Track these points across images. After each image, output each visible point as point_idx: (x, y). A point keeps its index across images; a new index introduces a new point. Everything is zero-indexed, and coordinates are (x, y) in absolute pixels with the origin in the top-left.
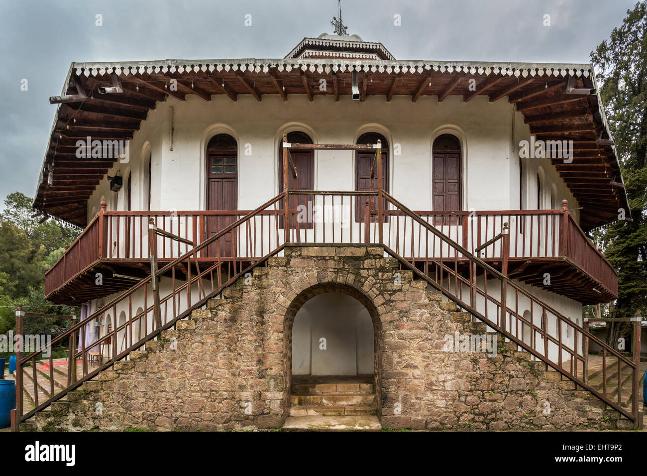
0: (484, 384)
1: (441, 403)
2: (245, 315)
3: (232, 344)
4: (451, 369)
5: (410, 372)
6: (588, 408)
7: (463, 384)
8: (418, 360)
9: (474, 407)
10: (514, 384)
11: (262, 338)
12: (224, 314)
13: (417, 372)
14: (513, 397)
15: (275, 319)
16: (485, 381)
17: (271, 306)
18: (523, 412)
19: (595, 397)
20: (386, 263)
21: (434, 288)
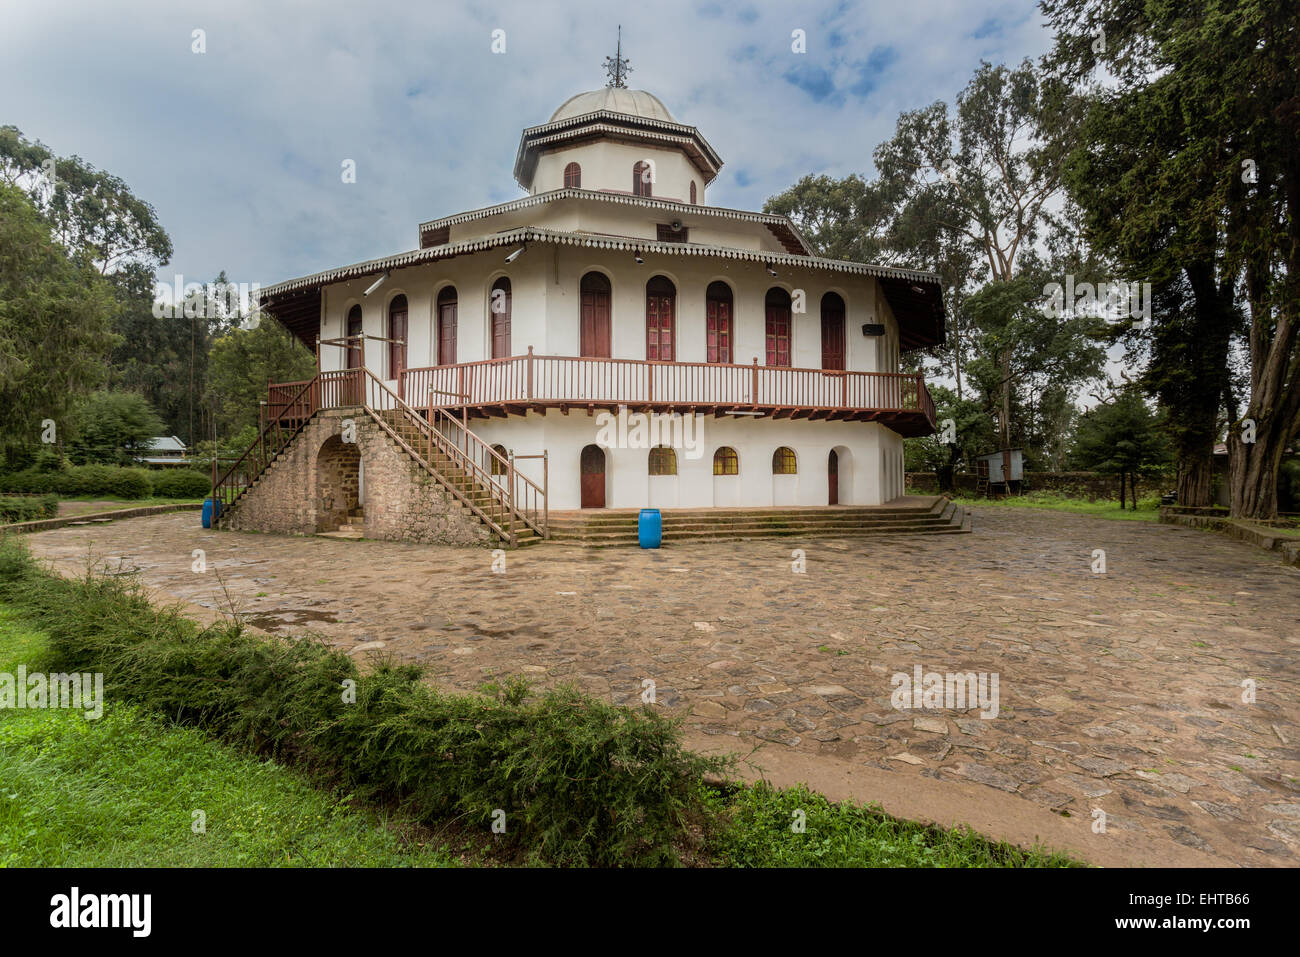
0: (417, 508)
1: (393, 522)
2: (300, 458)
3: (295, 476)
4: (399, 497)
5: (377, 497)
6: (480, 530)
7: (406, 508)
8: (381, 490)
9: (411, 526)
10: (434, 509)
11: (307, 470)
12: (291, 457)
13: (381, 498)
14: (433, 519)
15: (313, 460)
16: (417, 506)
17: (310, 452)
18: (439, 531)
19: (483, 522)
20: (365, 419)
21: (389, 436)
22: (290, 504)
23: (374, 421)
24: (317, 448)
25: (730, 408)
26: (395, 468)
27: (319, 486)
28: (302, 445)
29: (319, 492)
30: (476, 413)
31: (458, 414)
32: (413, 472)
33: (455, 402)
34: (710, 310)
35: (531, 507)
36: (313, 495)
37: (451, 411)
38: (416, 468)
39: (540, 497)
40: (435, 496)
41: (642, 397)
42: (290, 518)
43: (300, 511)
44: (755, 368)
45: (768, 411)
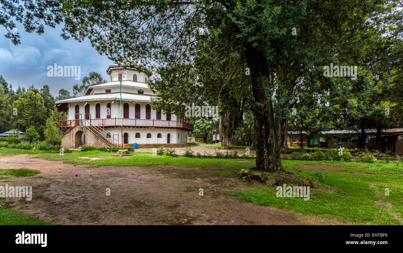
2: (71, 135)
4: (93, 141)
8: (89, 140)
10: (99, 143)
11: (73, 137)
12: (69, 134)
13: (89, 142)
16: (96, 143)
19: (108, 145)
20: (86, 128)
21: (90, 131)
22: (69, 143)
23: (87, 128)
24: (75, 133)
25: (149, 127)
26: (92, 136)
27: (76, 140)
28: (72, 132)
29: (75, 141)
30: (105, 127)
31: (102, 127)
32: (95, 137)
33: (101, 125)
34: (146, 109)
35: (116, 143)
36: (74, 141)
37: (101, 127)
38: (96, 136)
39: (117, 141)
40: (100, 141)
41: (134, 125)
42: (69, 146)
43: (71, 144)
44: (154, 120)
45: (156, 127)
